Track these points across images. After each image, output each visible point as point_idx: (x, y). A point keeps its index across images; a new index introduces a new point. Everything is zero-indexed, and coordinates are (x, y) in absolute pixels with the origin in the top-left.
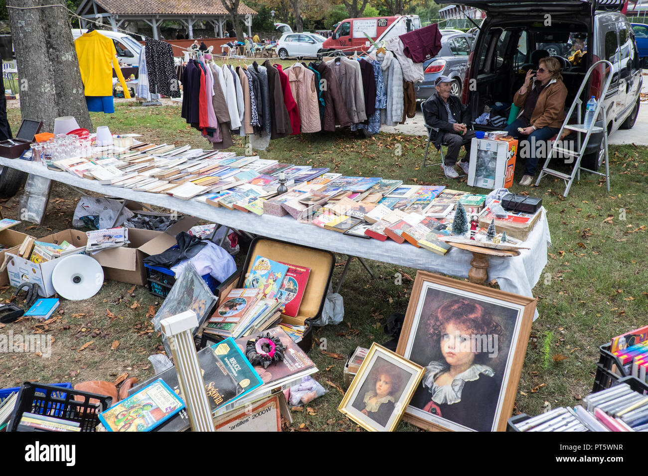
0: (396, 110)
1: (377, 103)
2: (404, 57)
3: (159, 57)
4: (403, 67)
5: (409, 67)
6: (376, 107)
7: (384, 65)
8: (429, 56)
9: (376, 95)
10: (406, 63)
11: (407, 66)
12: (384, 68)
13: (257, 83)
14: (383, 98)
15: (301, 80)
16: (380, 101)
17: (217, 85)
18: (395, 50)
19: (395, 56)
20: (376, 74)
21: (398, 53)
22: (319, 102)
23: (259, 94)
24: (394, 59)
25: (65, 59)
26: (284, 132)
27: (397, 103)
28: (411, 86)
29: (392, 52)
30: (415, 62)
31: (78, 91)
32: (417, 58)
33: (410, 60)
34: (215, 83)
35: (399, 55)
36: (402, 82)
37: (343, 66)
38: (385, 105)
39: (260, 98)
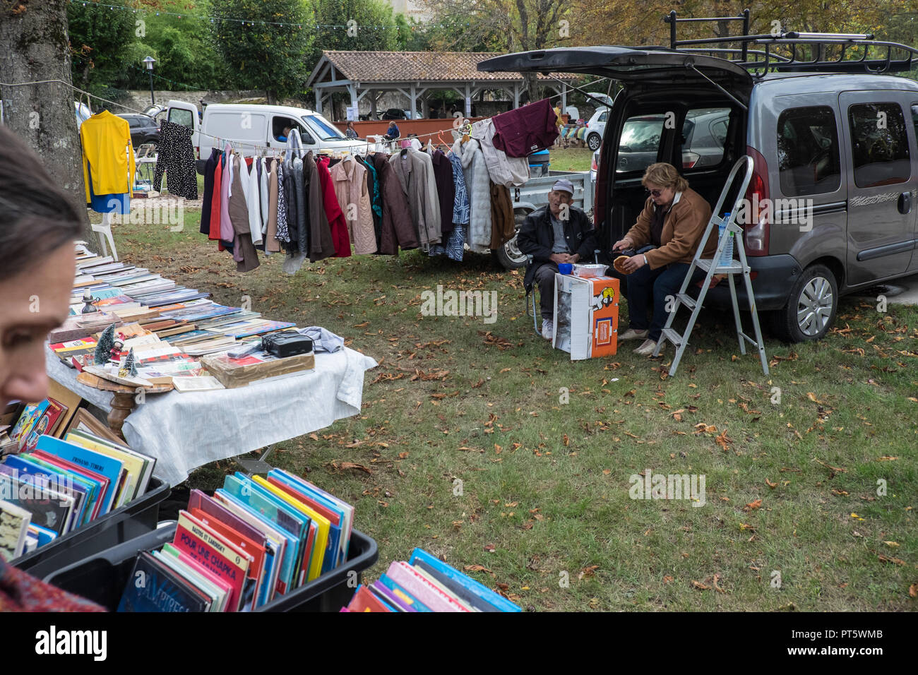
0: (476, 227)
1: (456, 216)
2: (493, 148)
3: (174, 145)
4: (488, 162)
5: (497, 163)
6: (454, 221)
7: (464, 158)
8: (536, 146)
9: (453, 204)
10: (493, 156)
11: (494, 161)
12: (465, 165)
13: (289, 182)
14: (463, 208)
15: (351, 179)
16: (459, 213)
17: (237, 184)
18: (481, 138)
19: (480, 147)
20: (455, 173)
21: (484, 143)
22: (373, 211)
23: (291, 198)
24: (479, 151)
25: (58, 146)
26: (321, 251)
27: (478, 217)
28: (501, 192)
29: (478, 140)
30: (509, 155)
31: (71, 186)
32: (515, 150)
33: (502, 154)
34: (234, 181)
35: (486, 145)
36: (487, 186)
37: (410, 161)
38: (466, 219)
39: (292, 203)
